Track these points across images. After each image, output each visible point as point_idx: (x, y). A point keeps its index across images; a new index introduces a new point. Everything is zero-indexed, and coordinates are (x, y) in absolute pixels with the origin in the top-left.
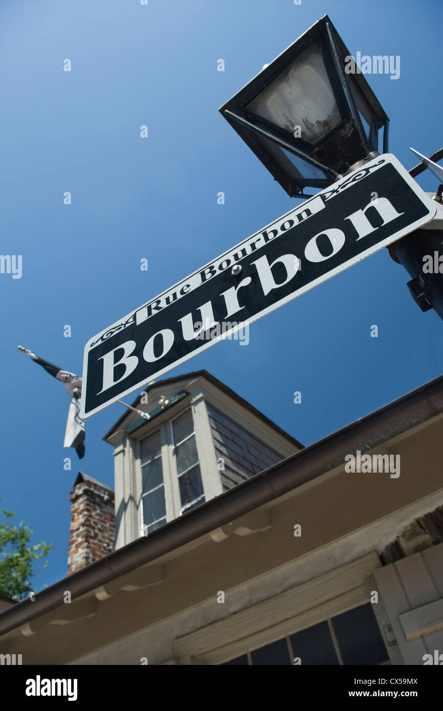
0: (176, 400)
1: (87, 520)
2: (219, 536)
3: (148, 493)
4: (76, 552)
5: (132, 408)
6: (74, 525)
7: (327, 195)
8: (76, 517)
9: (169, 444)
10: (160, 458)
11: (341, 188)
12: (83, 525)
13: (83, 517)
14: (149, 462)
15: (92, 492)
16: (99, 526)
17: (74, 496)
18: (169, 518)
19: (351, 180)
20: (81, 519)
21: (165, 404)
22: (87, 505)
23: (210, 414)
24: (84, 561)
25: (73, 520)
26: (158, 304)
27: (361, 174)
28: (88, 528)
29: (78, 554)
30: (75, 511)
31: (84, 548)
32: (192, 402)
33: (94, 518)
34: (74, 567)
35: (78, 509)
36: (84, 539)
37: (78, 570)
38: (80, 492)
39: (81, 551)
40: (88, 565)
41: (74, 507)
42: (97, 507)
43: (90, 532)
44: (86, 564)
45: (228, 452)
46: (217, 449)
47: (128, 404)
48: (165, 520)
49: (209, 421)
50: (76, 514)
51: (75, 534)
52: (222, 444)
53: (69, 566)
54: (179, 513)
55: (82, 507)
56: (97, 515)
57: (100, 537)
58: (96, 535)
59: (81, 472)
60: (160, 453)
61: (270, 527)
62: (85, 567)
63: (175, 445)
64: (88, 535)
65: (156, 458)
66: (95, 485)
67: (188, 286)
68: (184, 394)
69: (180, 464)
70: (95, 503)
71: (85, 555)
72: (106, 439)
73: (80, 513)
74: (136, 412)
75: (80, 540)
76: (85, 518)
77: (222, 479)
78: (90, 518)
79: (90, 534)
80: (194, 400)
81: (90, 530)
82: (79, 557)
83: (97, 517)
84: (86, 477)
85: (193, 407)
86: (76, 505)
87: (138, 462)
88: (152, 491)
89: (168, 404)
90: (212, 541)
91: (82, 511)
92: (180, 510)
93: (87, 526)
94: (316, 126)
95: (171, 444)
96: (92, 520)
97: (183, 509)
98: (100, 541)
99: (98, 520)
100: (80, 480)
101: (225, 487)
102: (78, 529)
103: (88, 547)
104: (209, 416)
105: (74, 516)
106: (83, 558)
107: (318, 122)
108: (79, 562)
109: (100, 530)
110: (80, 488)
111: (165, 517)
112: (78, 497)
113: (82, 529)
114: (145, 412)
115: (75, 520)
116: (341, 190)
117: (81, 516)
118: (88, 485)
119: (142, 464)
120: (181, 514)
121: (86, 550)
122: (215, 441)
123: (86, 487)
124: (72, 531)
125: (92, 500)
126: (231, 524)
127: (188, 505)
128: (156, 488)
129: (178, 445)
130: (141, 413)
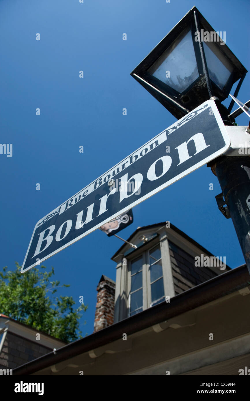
0: (152, 238)
1: (105, 303)
2: (158, 329)
3: (133, 292)
4: (98, 320)
5: (127, 242)
6: (99, 305)
7: (170, 131)
8: (99, 300)
9: (147, 263)
10: (142, 272)
11: (179, 126)
12: (103, 305)
13: (103, 301)
14: (135, 274)
15: (109, 287)
16: (112, 306)
17: (99, 288)
18: (144, 308)
19: (185, 120)
20: (102, 302)
21: (145, 241)
22: (106, 294)
23: (171, 248)
24: (102, 325)
25: (98, 302)
26: (71, 202)
27: (192, 115)
28: (106, 307)
29: (100, 322)
30: (99, 297)
31: (102, 318)
32: (160, 240)
33: (109, 302)
34: (97, 328)
35: (101, 296)
36: (103, 313)
37: (99, 330)
38: (102, 286)
39: (101, 320)
40: (105, 328)
41: (98, 294)
42: (111, 295)
43: (106, 309)
44: (103, 328)
45: (180, 271)
46: (173, 269)
47: (125, 240)
48: (142, 309)
49: (170, 252)
50: (99, 299)
51: (98, 310)
52: (176, 266)
53: (95, 328)
54: (150, 306)
55: (103, 295)
56: (111, 300)
57: (112, 313)
58: (110, 311)
59: (104, 275)
60: (142, 269)
61: (194, 324)
62: (103, 329)
63: (150, 265)
64: (105, 311)
65: (139, 271)
66: (111, 283)
67: (87, 191)
68: (156, 235)
69: (152, 276)
70: (110, 293)
71: (103, 322)
72: (112, 259)
73: (102, 298)
74: (129, 244)
75: (101, 313)
76: (104, 301)
77: (174, 288)
78: (107, 302)
79: (106, 311)
80: (162, 239)
81: (107, 308)
82: (100, 323)
83: (111, 301)
84: (106, 278)
85: (161, 243)
86: (100, 294)
87: (130, 273)
88: (136, 291)
89: (147, 240)
90: (154, 332)
91: (103, 297)
92: (151, 304)
93: (105, 306)
94: (184, 81)
95: (148, 264)
96: (108, 303)
97: (152, 304)
98: (112, 315)
99: (111, 303)
100: (102, 279)
101: (176, 293)
102: (100, 307)
103: (105, 318)
104: (170, 249)
105: (98, 300)
106: (102, 324)
107: (186, 78)
108: (100, 326)
109: (112, 309)
110: (102, 284)
111: (142, 307)
112: (101, 289)
113: (102, 307)
114: (134, 244)
115: (99, 302)
116: (178, 127)
117: (102, 300)
118: (107, 283)
119: (131, 274)
120: (151, 306)
121: (103, 319)
122: (173, 264)
123: (106, 284)
124: (97, 308)
125: (109, 291)
126: (166, 322)
127: (155, 302)
128: (138, 290)
129: (152, 265)
130: (132, 245)
